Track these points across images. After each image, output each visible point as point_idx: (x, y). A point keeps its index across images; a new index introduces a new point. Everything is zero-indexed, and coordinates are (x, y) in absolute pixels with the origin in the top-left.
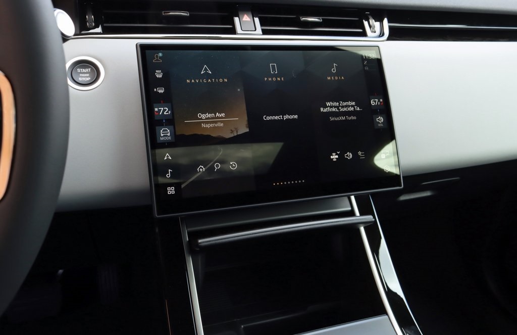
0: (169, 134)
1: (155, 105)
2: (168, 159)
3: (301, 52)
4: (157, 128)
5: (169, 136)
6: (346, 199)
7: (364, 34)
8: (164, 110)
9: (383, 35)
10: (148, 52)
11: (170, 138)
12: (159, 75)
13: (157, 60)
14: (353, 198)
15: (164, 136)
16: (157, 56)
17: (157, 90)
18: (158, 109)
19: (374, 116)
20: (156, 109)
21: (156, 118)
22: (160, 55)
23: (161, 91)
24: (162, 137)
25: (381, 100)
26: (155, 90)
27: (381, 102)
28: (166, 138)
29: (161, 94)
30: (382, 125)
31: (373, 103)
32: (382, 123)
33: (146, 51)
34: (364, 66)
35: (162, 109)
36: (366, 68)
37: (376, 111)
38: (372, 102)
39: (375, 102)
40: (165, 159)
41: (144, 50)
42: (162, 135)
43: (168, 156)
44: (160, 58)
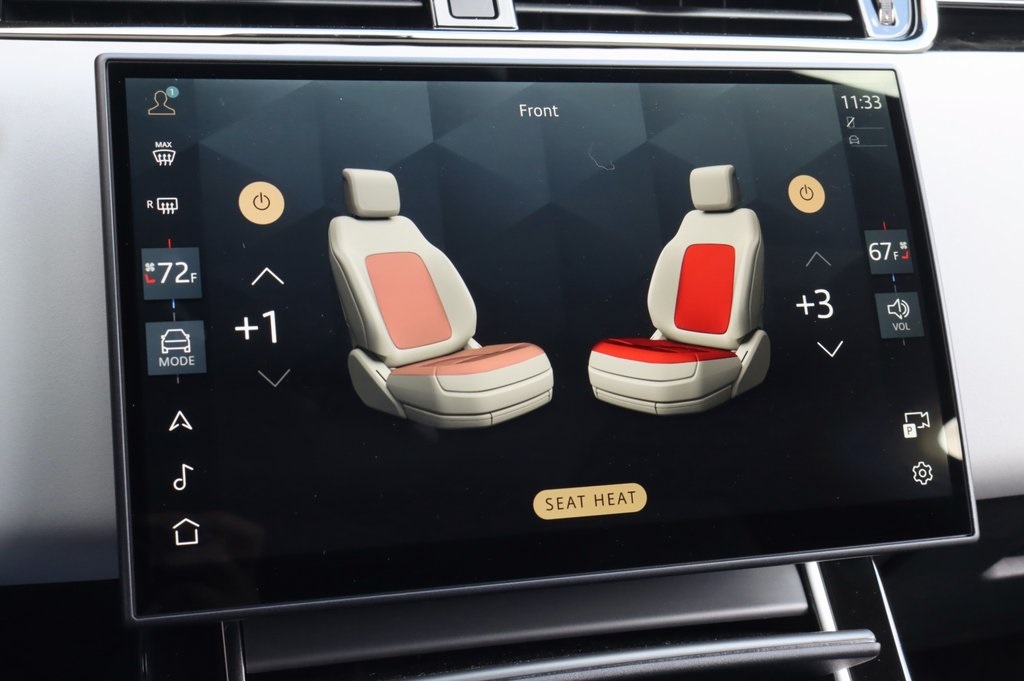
0: (187, 349)
1: (145, 252)
2: (181, 429)
3: (635, 86)
4: (150, 327)
5: (187, 355)
6: (791, 574)
7: (856, 30)
8: (176, 270)
9: (919, 33)
10: (131, 83)
11: (190, 361)
12: (164, 155)
13: (161, 109)
14: (814, 570)
15: (171, 354)
16: (161, 98)
17: (155, 204)
18: (156, 267)
19: (879, 297)
20: (150, 267)
21: (149, 295)
22: (172, 92)
23: (168, 207)
24: (164, 357)
25: (904, 245)
26: (150, 204)
27: (902, 252)
28: (179, 361)
29: (169, 216)
30: (906, 327)
31: (876, 255)
32: (904, 320)
33: (128, 81)
34: (846, 132)
35: (170, 265)
36: (854, 141)
37: (885, 282)
38: (871, 252)
39: (883, 249)
40: (172, 428)
41: (119, 75)
42: (165, 350)
43: (180, 421)
44: (171, 102)
